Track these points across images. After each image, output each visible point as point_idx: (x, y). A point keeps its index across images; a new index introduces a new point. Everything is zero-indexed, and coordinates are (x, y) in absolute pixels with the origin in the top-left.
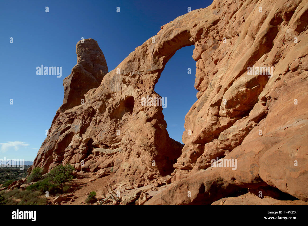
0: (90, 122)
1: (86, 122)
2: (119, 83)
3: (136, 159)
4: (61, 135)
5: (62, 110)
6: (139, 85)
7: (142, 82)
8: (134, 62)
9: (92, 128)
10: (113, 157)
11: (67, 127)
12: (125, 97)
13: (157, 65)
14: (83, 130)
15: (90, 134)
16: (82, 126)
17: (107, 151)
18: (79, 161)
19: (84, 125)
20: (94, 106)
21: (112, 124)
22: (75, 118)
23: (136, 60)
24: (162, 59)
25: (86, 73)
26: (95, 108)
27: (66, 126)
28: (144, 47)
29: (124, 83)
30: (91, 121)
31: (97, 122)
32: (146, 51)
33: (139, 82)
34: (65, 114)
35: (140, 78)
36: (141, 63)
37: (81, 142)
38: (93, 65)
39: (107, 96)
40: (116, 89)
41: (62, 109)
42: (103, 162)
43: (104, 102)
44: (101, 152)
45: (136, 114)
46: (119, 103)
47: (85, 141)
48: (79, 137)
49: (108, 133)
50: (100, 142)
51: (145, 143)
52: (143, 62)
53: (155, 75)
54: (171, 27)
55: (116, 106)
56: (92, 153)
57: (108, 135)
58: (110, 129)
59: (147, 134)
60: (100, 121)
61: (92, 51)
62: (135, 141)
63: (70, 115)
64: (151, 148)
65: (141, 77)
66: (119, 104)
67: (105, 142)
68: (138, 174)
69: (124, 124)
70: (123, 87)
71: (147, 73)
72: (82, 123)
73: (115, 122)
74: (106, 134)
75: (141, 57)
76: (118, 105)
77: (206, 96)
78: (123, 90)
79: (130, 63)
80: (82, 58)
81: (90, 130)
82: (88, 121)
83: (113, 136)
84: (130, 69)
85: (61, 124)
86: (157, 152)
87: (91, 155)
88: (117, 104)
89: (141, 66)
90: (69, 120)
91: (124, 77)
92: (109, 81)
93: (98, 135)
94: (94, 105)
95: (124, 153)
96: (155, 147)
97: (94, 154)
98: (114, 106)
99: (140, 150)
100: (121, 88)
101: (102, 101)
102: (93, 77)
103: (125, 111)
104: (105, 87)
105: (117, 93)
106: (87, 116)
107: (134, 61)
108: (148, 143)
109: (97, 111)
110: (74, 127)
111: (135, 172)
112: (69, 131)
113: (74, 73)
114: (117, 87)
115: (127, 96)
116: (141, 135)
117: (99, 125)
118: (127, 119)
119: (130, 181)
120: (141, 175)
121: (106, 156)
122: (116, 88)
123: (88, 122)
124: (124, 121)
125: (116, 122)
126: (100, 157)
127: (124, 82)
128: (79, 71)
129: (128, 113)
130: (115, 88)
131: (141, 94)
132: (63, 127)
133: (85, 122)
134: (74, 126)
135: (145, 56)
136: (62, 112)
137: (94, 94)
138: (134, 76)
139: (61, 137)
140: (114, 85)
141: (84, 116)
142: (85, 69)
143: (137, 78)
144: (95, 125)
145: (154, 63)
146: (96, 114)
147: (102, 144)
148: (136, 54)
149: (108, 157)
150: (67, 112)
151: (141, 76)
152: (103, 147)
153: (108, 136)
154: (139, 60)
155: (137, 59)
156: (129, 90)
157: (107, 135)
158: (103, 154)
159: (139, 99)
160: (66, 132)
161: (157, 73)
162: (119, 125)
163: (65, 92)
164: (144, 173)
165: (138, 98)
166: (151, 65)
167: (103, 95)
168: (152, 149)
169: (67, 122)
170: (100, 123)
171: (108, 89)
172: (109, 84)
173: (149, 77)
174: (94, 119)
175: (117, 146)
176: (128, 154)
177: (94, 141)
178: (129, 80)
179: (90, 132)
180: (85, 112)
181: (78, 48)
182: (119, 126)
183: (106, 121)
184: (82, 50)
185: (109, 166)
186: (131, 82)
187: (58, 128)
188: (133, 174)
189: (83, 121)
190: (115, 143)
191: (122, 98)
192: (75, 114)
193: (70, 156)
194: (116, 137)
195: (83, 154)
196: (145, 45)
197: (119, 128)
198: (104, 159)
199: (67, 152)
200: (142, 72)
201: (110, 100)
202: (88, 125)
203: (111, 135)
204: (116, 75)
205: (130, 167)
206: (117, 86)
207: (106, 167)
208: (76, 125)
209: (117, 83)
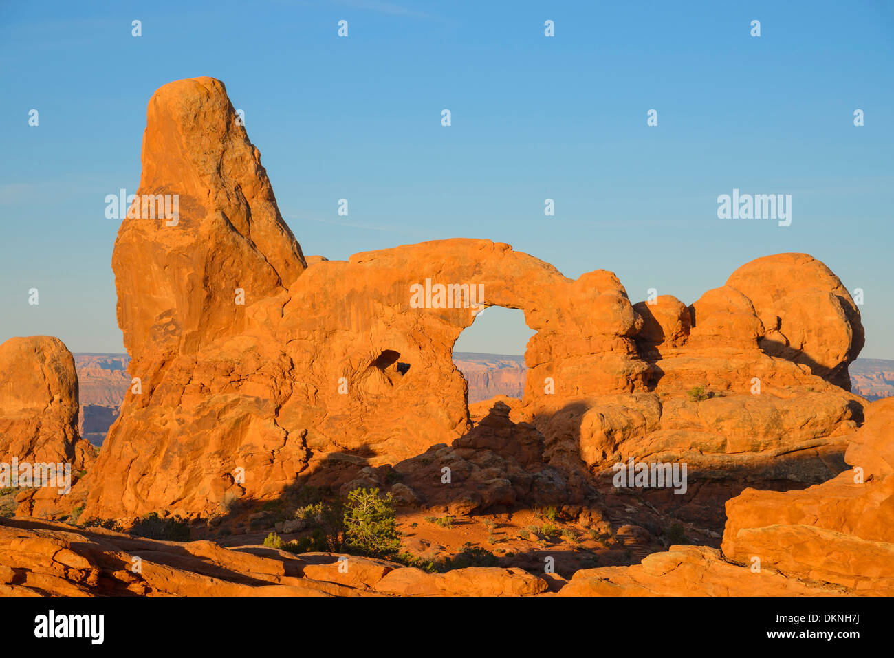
0: (292, 392)
2: (365, 314)
4: (221, 421)
11: (229, 400)
12: (381, 350)
16: (276, 402)
19: (279, 399)
20: (291, 352)
22: (247, 379)
25: (240, 243)
27: (227, 397)
29: (377, 318)
31: (310, 393)
37: (285, 438)
39: (327, 332)
40: (357, 325)
43: (319, 345)
44: (344, 461)
47: (298, 438)
48: (275, 426)
49: (349, 423)
50: (331, 440)
55: (359, 366)
60: (316, 392)
65: (421, 319)
67: (344, 440)
70: (376, 326)
72: (274, 393)
74: (342, 424)
78: (373, 330)
81: (300, 411)
83: (360, 430)
84: (400, 297)
88: (363, 362)
90: (231, 382)
91: (380, 306)
92: (336, 299)
93: (321, 424)
94: (293, 350)
98: (355, 367)
100: (370, 326)
101: (312, 342)
104: (319, 310)
105: (357, 333)
110: (250, 403)
114: (357, 321)
115: (386, 348)
117: (315, 401)
122: (355, 323)
123: (286, 393)
126: (341, 469)
129: (385, 382)
130: (353, 321)
132: (218, 398)
137: (285, 318)
139: (225, 424)
140: (350, 313)
141: (274, 378)
144: (307, 400)
151: (424, 317)
156: (392, 337)
157: (347, 427)
159: (424, 373)
160: (232, 414)
165: (422, 371)
171: (332, 318)
172: (335, 306)
173: (441, 328)
174: (302, 387)
178: (393, 317)
180: (275, 368)
189: (274, 389)
191: (375, 351)
195: (300, 464)
203: (357, 428)
204: (355, 293)
206: (357, 318)
208: (251, 395)
209: (359, 311)
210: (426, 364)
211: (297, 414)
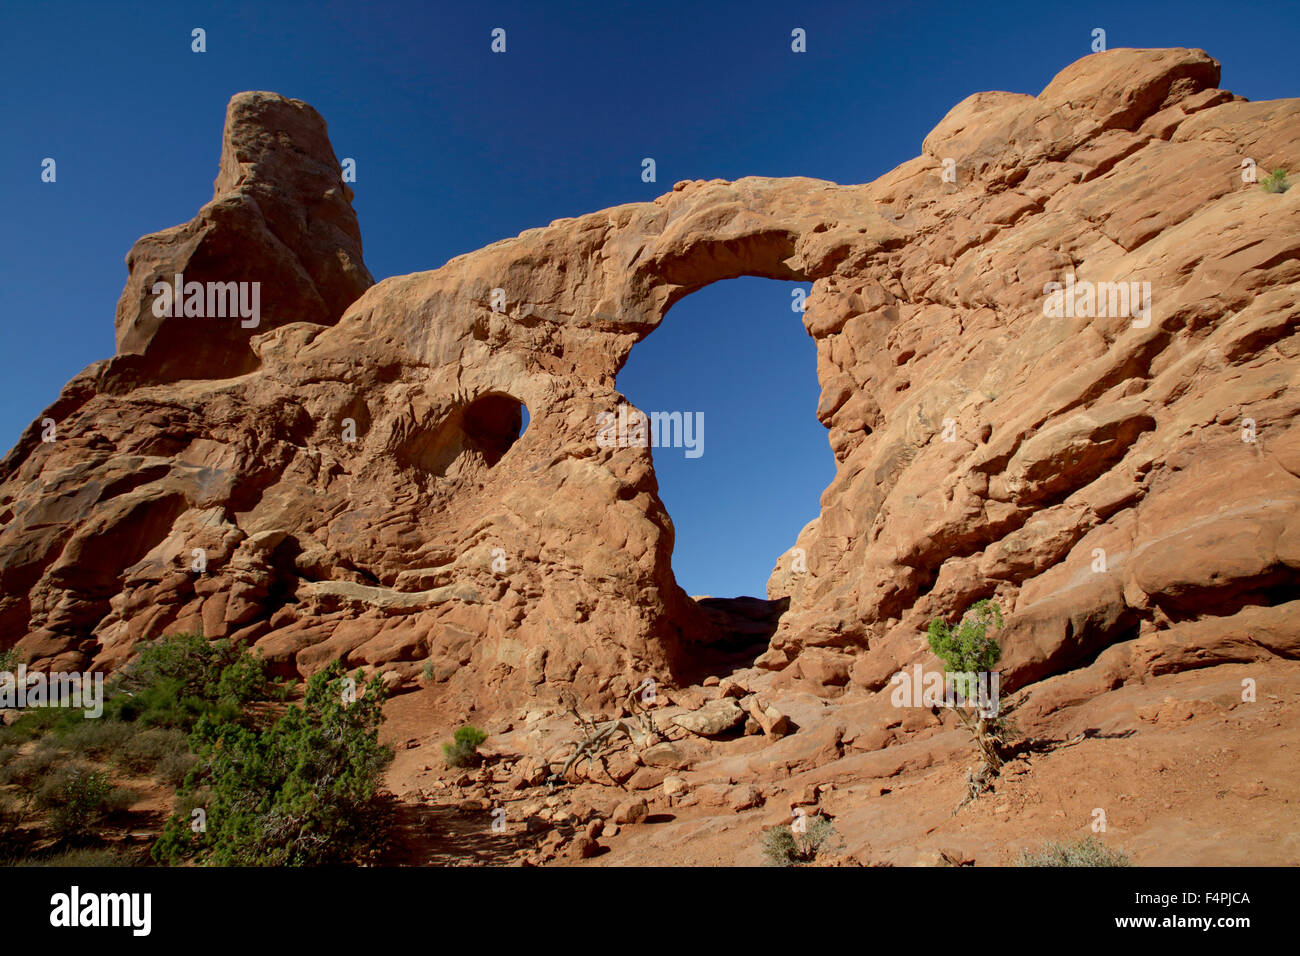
0: (284, 466)
1: (265, 460)
2: (454, 331)
3: (570, 627)
4: (106, 504)
5: (110, 384)
6: (549, 359)
7: (559, 353)
8: (542, 271)
9: (294, 490)
10: (413, 623)
11: (144, 465)
12: (475, 391)
13: (640, 307)
14: (243, 496)
15: (282, 514)
16: (240, 476)
17: (378, 596)
18: (223, 630)
19: (251, 473)
20: (306, 399)
21: (402, 489)
22: (200, 433)
23: (549, 264)
24: (664, 291)
25: (271, 245)
26: (312, 409)
27: (142, 460)
28: (592, 228)
29: (477, 337)
30: (291, 461)
31: (322, 468)
32: (600, 245)
33: (549, 349)
34: (131, 406)
35: (554, 336)
36: (570, 283)
37: (234, 545)
38: (308, 220)
39: (380, 368)
40: (436, 352)
41: (114, 379)
42: (367, 639)
43: (362, 392)
44: (350, 598)
45: (551, 466)
46: (447, 408)
47: (260, 545)
48: (222, 522)
49: (386, 523)
50: (338, 555)
51: (620, 569)
52: (579, 281)
53: (625, 340)
54: (730, 200)
55: (428, 419)
56: (296, 600)
57: (382, 530)
58: (393, 509)
59: (621, 542)
60: (336, 470)
61: (307, 160)
62: (554, 563)
63: (164, 412)
64: (640, 589)
65: (557, 333)
66: (445, 413)
67: (367, 558)
68: (589, 679)
69: (456, 497)
70: (471, 352)
71: (589, 325)
72: (244, 460)
73: (417, 482)
74: (370, 525)
75: (575, 260)
76: (440, 416)
77: (902, 445)
78: (466, 360)
79: (526, 270)
80: (257, 172)
81: (287, 498)
82: (272, 457)
83: (406, 538)
84: (521, 291)
85: (103, 448)
86: (661, 606)
87: (289, 608)
88: (436, 412)
89: (568, 293)
90: (163, 435)
91: (483, 312)
92: (406, 311)
93: (326, 524)
94: (310, 395)
95: (486, 608)
96: (657, 589)
97: (306, 605)
98: (419, 419)
99: (593, 596)
100: (459, 353)
101: (350, 385)
102: (301, 272)
103: (461, 445)
104: (374, 333)
105: (434, 368)
106: (271, 436)
107: (541, 265)
108: (631, 571)
109: (323, 425)
110: (189, 476)
111: (574, 673)
112: (160, 488)
113: (212, 226)
114: (438, 346)
115: (485, 389)
116: (598, 540)
117: (329, 483)
118: (469, 481)
119: (561, 701)
120: (602, 682)
121: (378, 617)
122: (433, 349)
123: (272, 464)
124: (454, 484)
125: (420, 480)
126: (341, 618)
127: (480, 331)
128: (243, 227)
129: (476, 458)
130: (431, 346)
131: (569, 395)
132: (121, 462)
133: (258, 461)
134: (187, 470)
135: (591, 262)
136: (109, 392)
137: (312, 345)
138: (531, 321)
139: (110, 512)
140: (427, 333)
141: (251, 432)
142: (269, 226)
143: (540, 332)
144: (311, 480)
145: (633, 297)
146: (317, 434)
147: (348, 565)
148: (556, 243)
149: (392, 620)
150: (148, 397)
151: (562, 328)
152: (354, 578)
153: (386, 535)
154: (563, 268)
155: (556, 264)
156: (498, 367)
157: (379, 530)
158: (358, 608)
159: (555, 410)
160: (140, 493)
161: (634, 336)
162: (435, 497)
163: (142, 301)
164: (612, 677)
165: (552, 406)
166: (618, 301)
167: (365, 361)
168: (647, 593)
169: (147, 445)
170: (337, 479)
171: (393, 343)
172: (403, 323)
173: (596, 341)
174: (308, 456)
175: (430, 583)
176: (518, 608)
177: (303, 551)
178: (504, 330)
179: (283, 509)
180: (262, 418)
181: (240, 122)
182: (432, 503)
183: (375, 473)
184: (257, 136)
185: (406, 654)
186: (509, 339)
187: (92, 467)
188: (568, 677)
189: (248, 453)
190: (415, 567)
191: (463, 394)
192: (198, 417)
193: (167, 608)
194: (419, 544)
195: (247, 602)
196: (598, 223)
197: (435, 511)
198: (371, 628)
199: (136, 588)
200: (565, 313)
201: (395, 391)
202: (272, 476)
203: (400, 533)
204: (442, 297)
205: (545, 655)
206: (438, 341)
207: (393, 660)
208: (198, 464)
209: (444, 330)
210: (562, 392)
211: (280, 501)
